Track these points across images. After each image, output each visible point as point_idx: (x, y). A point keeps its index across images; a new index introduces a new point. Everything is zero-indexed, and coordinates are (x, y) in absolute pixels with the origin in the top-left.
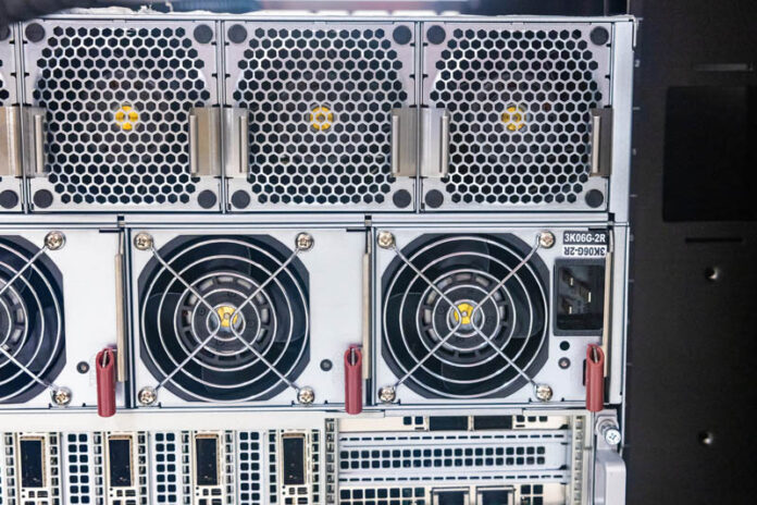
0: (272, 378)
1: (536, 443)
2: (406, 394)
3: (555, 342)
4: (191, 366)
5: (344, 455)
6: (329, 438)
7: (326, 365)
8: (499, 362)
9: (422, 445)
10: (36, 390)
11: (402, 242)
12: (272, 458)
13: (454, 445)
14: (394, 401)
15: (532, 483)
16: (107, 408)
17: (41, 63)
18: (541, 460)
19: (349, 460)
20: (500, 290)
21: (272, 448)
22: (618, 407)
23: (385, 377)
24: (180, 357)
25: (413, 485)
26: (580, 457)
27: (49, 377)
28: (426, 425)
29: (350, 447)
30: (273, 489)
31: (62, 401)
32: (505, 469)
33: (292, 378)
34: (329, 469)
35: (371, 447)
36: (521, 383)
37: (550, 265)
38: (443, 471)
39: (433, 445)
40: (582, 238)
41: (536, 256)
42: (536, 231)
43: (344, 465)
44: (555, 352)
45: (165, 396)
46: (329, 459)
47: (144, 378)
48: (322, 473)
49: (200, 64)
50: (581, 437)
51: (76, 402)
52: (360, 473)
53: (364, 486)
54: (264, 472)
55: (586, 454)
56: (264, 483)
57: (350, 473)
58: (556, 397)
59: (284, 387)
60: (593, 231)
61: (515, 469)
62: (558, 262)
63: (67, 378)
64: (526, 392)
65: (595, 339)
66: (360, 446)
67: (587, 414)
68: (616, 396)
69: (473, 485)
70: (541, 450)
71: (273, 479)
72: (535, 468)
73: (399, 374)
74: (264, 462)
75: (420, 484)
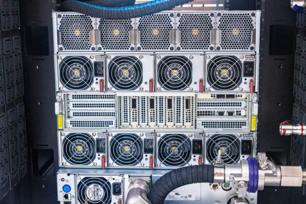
0: (184, 85)
1: (239, 102)
2: (212, 89)
3: (243, 78)
4: (168, 83)
5: (198, 103)
6: (196, 99)
7: (195, 83)
8: (232, 82)
9: (215, 102)
10: (137, 87)
11: (212, 57)
12: (183, 103)
13: (222, 102)
14: (209, 91)
15: (239, 110)
16: (151, 91)
17: (139, 21)
18: (241, 106)
19: (199, 105)
20: (232, 68)
21: (183, 101)
22: (257, 93)
23: (208, 85)
24: (166, 81)
25: (213, 110)
26: (249, 104)
27: (139, 85)
28: (216, 97)
29: (200, 102)
30: (183, 110)
31: (142, 90)
32: (233, 107)
33: (189, 85)
34: (195, 108)
35: (204, 102)
36: (236, 87)
37: (243, 62)
38: (219, 107)
39: (217, 102)
40: (249, 57)
41: (239, 60)
42: (240, 55)
43: (198, 106)
44: (243, 81)
45: (162, 89)
46: (196, 103)
47: (158, 85)
48: (194, 107)
49: (171, 21)
50: (249, 99)
51: (144, 90)
52: (202, 107)
53: (202, 110)
54: (182, 106)
55: (250, 103)
56: (181, 109)
57: (199, 107)
58: (244, 90)
59: (187, 87)
60: (252, 55)
61: (235, 107)
62: (244, 61)
63: (143, 85)
64: (237, 89)
65: (252, 78)
66: (202, 102)
67: (250, 94)
68: (256, 90)
69: (226, 110)
70: (241, 103)
71: (183, 108)
72: (239, 107)
73: (211, 85)
74: (182, 104)
75: (214, 110)
